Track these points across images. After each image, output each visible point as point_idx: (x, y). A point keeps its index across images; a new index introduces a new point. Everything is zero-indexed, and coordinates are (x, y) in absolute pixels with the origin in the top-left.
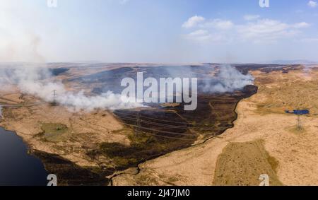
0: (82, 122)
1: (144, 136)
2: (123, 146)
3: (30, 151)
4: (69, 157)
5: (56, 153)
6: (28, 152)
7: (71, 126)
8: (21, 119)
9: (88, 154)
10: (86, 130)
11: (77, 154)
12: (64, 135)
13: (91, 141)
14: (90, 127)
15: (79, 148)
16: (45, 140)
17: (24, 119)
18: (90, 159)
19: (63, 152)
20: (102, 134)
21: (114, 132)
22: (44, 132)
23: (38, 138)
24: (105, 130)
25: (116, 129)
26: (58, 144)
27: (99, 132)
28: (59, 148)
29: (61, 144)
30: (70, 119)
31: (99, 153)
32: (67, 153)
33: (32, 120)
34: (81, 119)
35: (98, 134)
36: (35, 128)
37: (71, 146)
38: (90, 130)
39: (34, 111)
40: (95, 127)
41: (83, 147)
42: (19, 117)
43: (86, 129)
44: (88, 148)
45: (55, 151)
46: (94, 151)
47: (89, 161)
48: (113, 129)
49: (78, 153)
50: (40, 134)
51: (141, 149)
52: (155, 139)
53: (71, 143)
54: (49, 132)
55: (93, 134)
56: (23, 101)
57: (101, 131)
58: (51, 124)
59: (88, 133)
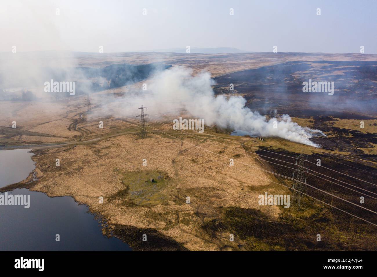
0: (196, 167)
1: (310, 205)
2: (266, 217)
3: (107, 229)
4: (174, 233)
5: (152, 226)
6: (104, 232)
7: (176, 174)
8: (79, 169)
9: (205, 227)
10: (202, 182)
11: (186, 228)
12: (165, 192)
13: (211, 203)
14: (210, 177)
15: (189, 215)
16: (131, 204)
17: (86, 169)
18: (207, 238)
19: (163, 224)
20: (231, 191)
21: (253, 188)
22: (128, 188)
23: (118, 202)
24: (237, 183)
25: (256, 184)
26: (154, 209)
27: (225, 187)
28: (157, 217)
29: (159, 209)
30: (174, 162)
31: (223, 227)
32: (170, 225)
33: (102, 168)
34: (194, 161)
35: (223, 190)
36: (109, 182)
37: (177, 213)
38: (209, 183)
39: (104, 151)
40: (219, 177)
41: (197, 214)
42: (75, 166)
43: (202, 180)
44: (205, 215)
45: (150, 223)
46: (214, 221)
47: (206, 241)
48: (251, 184)
49: (188, 224)
50: (121, 194)
51: (298, 231)
52: (331, 216)
53: (177, 207)
54: (136, 188)
55: (214, 189)
56: (78, 133)
57: (229, 184)
58: (140, 172)
59: (205, 188)
